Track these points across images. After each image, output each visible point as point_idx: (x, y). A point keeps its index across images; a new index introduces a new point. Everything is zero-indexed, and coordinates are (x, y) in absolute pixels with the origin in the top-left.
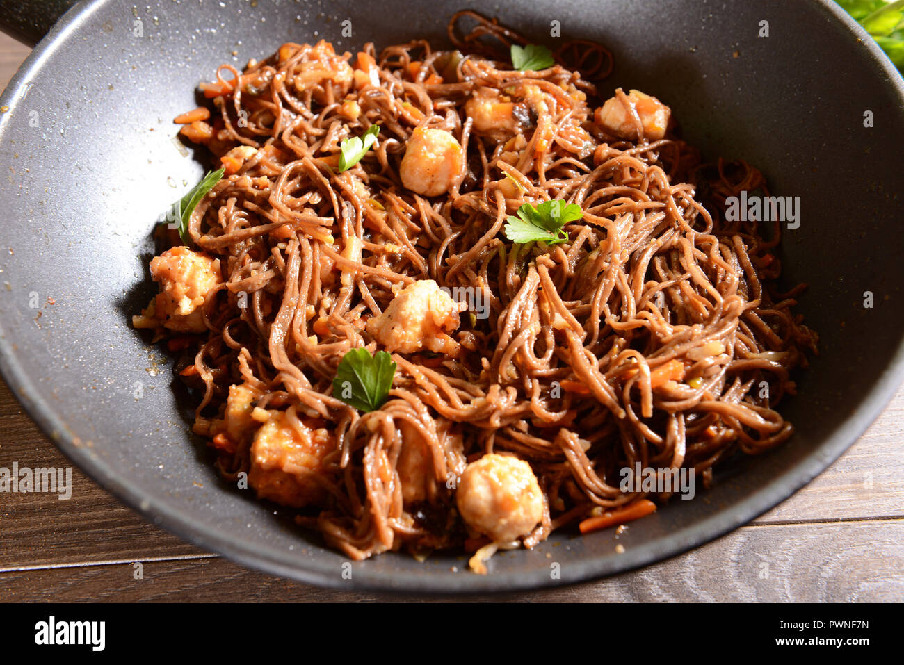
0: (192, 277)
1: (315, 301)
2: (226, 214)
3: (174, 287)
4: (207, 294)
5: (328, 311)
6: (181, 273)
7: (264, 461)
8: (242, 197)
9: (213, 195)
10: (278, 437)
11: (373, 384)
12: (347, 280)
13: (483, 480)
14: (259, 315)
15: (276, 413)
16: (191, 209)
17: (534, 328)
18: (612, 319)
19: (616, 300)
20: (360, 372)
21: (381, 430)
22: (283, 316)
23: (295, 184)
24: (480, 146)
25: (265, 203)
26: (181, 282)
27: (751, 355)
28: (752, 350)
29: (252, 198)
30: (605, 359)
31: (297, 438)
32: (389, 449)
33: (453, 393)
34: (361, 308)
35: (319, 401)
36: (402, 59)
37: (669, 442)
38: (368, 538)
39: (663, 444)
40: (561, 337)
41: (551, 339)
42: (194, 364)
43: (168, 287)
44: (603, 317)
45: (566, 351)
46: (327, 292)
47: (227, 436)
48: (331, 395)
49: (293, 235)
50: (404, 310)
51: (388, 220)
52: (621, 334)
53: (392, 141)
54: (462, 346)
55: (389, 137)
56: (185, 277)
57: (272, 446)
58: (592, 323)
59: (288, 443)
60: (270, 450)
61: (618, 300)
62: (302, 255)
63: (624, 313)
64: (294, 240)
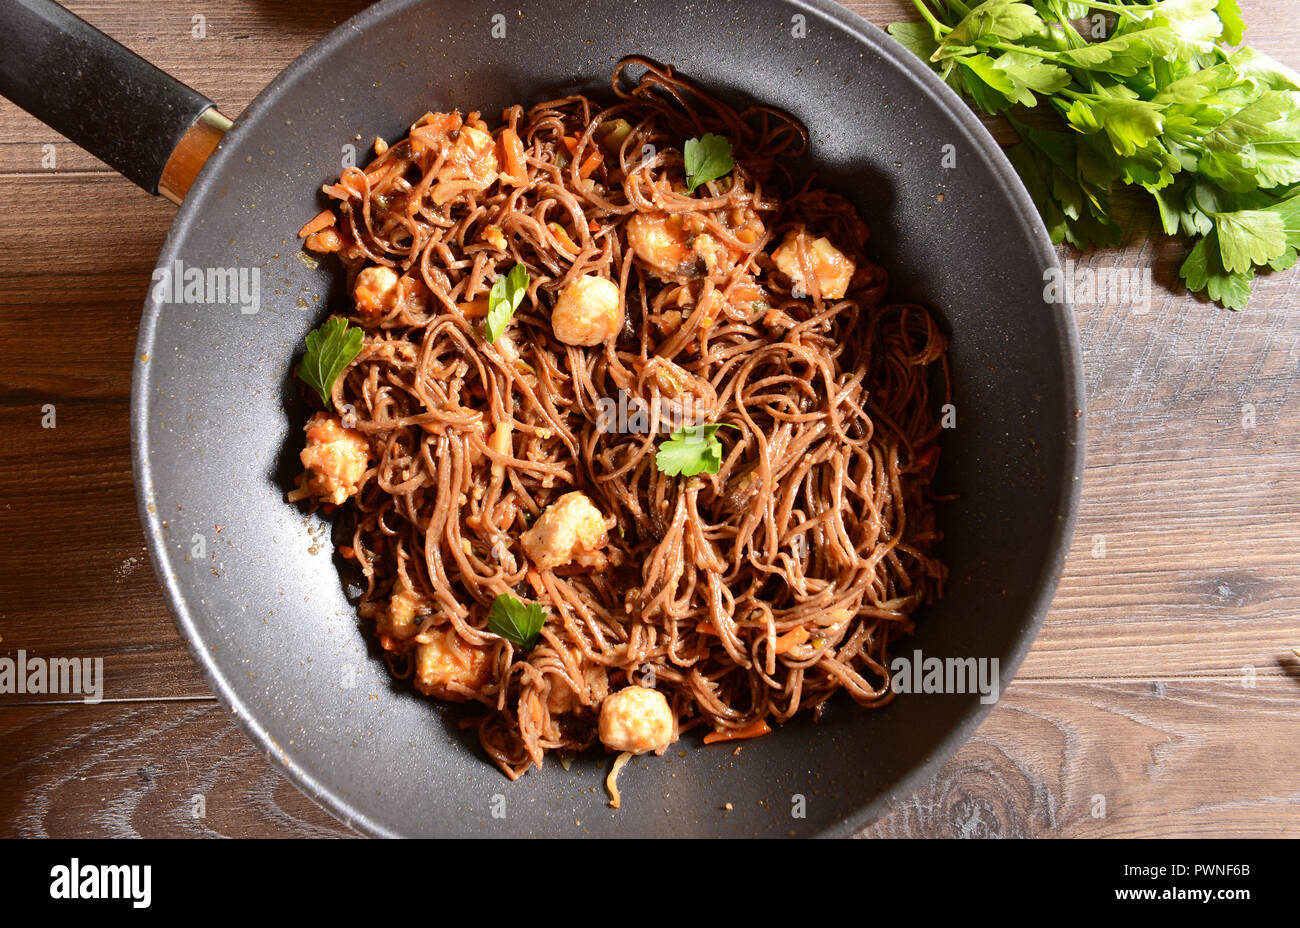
0: (344, 471)
1: (467, 490)
2: (370, 390)
3: (327, 481)
4: (360, 482)
5: (480, 503)
6: (333, 467)
7: (430, 682)
8: (385, 367)
9: (355, 364)
10: (440, 661)
11: (525, 625)
12: (498, 473)
13: (621, 728)
14: (413, 512)
15: (437, 634)
16: (334, 378)
17: (678, 569)
18: (753, 555)
19: (761, 533)
20: (513, 616)
21: (532, 685)
22: (436, 522)
23: (440, 350)
24: (641, 286)
25: (409, 377)
26: (334, 476)
27: (879, 603)
28: (880, 599)
29: (395, 370)
30: (742, 599)
31: (457, 662)
32: (540, 695)
33: (596, 628)
34: (511, 498)
35: (477, 638)
36: (555, 132)
37: (787, 691)
38: (522, 762)
39: (782, 691)
40: (702, 576)
41: (693, 578)
42: (352, 547)
43: (322, 479)
44: (745, 550)
45: (706, 591)
46: (478, 480)
47: (394, 640)
48: (485, 630)
49: (443, 434)
50: (554, 543)
51: (537, 390)
52: (761, 574)
53: (544, 279)
54: (610, 564)
55: (539, 275)
56: (337, 472)
57: (436, 671)
58: (734, 554)
59: (449, 667)
60: (434, 674)
61: (762, 533)
62: (452, 455)
63: (766, 553)
64: (443, 437)
